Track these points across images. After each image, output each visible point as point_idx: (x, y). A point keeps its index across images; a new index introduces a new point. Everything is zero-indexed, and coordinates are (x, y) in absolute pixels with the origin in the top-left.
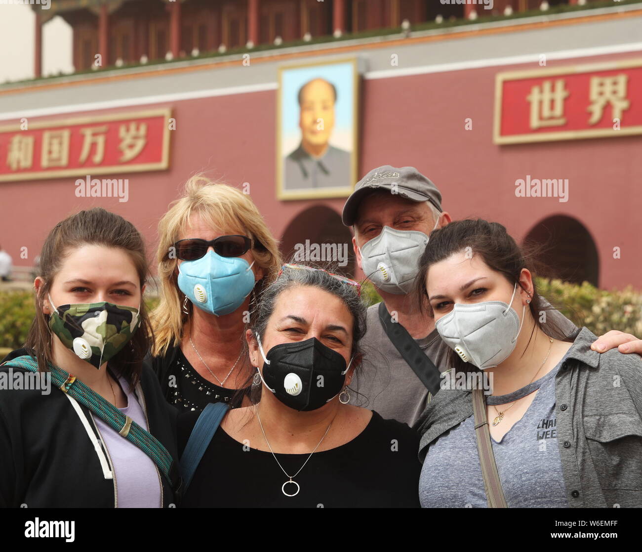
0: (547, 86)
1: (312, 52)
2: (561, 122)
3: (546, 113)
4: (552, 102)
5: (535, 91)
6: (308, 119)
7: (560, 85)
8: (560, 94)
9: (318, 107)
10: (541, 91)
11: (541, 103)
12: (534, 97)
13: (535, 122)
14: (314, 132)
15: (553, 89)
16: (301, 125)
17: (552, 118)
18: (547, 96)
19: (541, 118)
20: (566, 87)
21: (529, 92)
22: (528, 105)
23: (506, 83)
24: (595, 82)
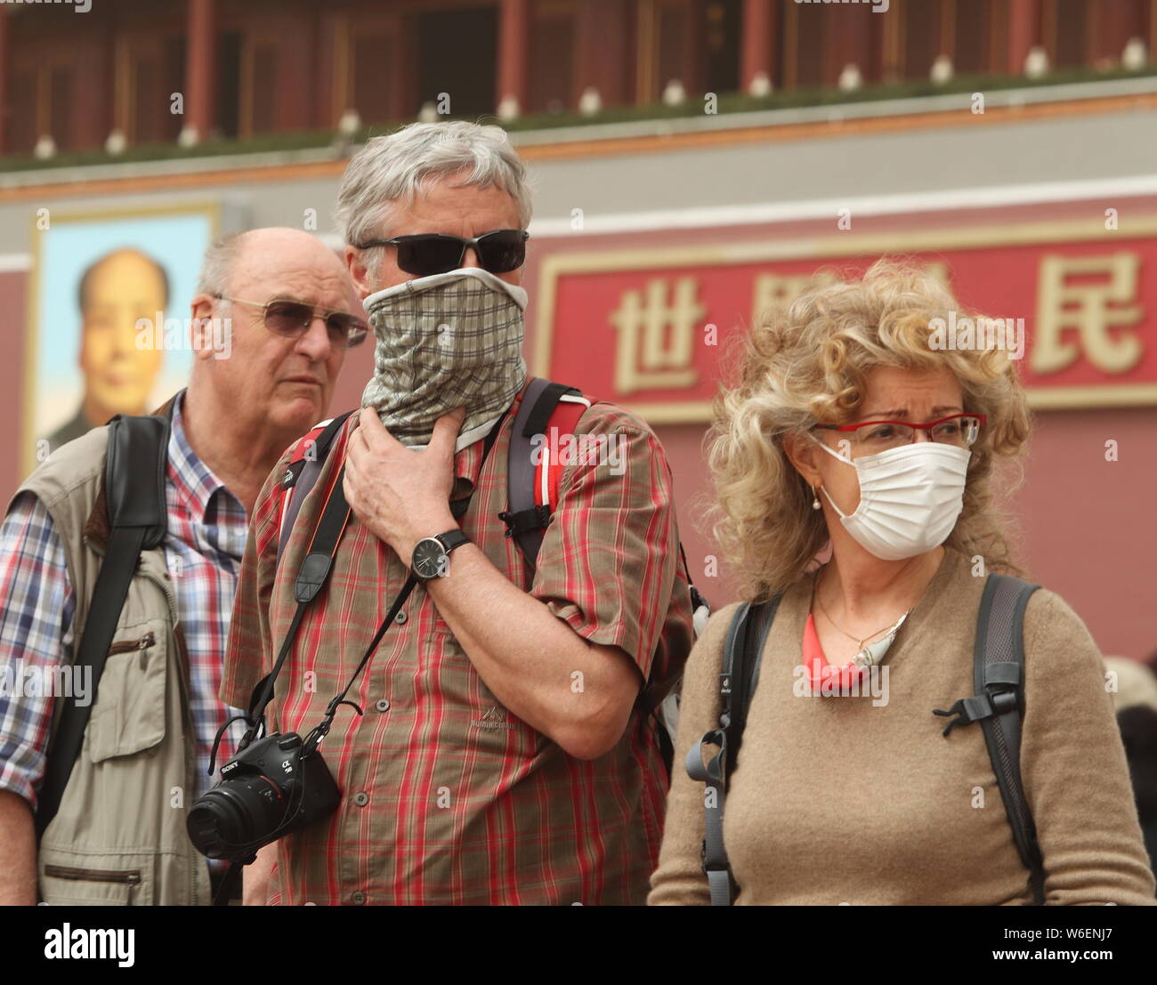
0: (657, 290)
1: (118, 181)
2: (684, 379)
3: (653, 356)
4: (668, 331)
5: (630, 302)
6: (101, 347)
7: (686, 290)
8: (686, 312)
9: (125, 317)
10: (644, 304)
11: (641, 331)
12: (628, 316)
13: (626, 378)
14: (113, 381)
15: (670, 300)
16: (84, 360)
17: (665, 368)
18: (656, 316)
19: (640, 368)
20: (700, 295)
21: (614, 303)
22: (612, 335)
23: (563, 280)
24: (766, 286)
